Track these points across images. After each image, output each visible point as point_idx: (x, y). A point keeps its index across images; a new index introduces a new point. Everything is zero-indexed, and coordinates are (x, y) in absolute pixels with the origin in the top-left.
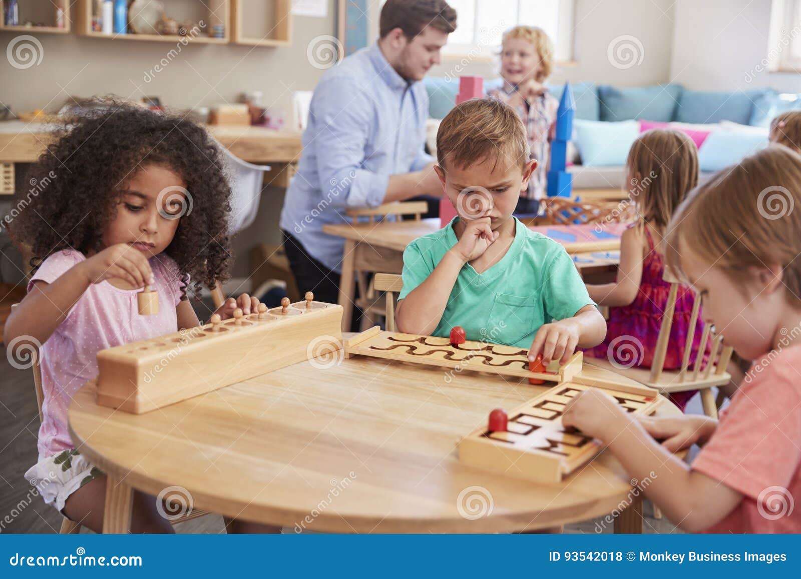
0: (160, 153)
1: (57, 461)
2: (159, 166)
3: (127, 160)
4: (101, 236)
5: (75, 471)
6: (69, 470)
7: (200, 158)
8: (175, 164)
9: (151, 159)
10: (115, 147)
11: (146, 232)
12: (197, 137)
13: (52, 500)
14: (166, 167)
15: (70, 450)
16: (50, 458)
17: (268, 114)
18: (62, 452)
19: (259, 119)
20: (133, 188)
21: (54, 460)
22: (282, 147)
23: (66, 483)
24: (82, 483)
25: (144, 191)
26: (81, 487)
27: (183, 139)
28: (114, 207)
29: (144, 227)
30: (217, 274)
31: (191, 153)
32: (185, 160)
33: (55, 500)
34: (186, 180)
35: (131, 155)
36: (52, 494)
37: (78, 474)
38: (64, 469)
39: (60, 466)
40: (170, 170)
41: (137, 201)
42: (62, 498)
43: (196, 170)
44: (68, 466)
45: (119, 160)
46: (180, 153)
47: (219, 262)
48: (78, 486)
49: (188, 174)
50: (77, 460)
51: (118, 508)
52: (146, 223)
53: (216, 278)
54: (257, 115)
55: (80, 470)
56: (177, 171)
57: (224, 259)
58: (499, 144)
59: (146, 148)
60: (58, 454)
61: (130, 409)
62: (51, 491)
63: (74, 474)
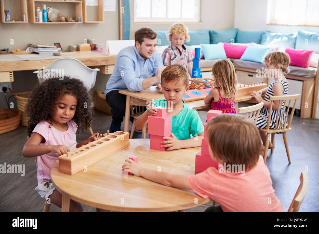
0: (69, 91)
1: (45, 185)
2: (69, 95)
3: (59, 94)
4: (52, 117)
5: (51, 188)
6: (49, 188)
7: (81, 92)
8: (74, 94)
9: (66, 93)
10: (55, 89)
11: (66, 115)
12: (80, 85)
13: (44, 196)
14: (71, 95)
15: (49, 181)
16: (42, 184)
17: (97, 47)
18: (46, 182)
19: (94, 48)
20: (62, 102)
21: (44, 184)
22: (103, 61)
23: (48, 191)
24: (53, 192)
25: (65, 102)
26: (53, 193)
27: (76, 86)
28: (56, 108)
29: (65, 113)
30: (88, 125)
31: (79, 90)
32: (77, 92)
33: (45, 197)
34: (77, 99)
35: (60, 92)
36: (44, 195)
37: (51, 189)
38: (47, 187)
39: (46, 186)
40: (72, 96)
41: (63, 106)
42: (47, 196)
43: (80, 95)
44: (48, 186)
45: (57, 94)
46: (75, 90)
47: (89, 122)
48: (52, 193)
49: (78, 97)
50: (51, 185)
51: (66, 201)
52: (66, 112)
53: (88, 127)
54: (93, 47)
55: (52, 188)
56: (75, 96)
57: (90, 121)
58: (178, 77)
59: (65, 90)
60: (45, 183)
61: (69, 173)
62: (44, 194)
63: (50, 189)
